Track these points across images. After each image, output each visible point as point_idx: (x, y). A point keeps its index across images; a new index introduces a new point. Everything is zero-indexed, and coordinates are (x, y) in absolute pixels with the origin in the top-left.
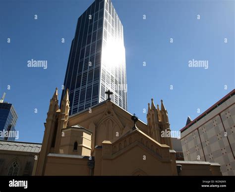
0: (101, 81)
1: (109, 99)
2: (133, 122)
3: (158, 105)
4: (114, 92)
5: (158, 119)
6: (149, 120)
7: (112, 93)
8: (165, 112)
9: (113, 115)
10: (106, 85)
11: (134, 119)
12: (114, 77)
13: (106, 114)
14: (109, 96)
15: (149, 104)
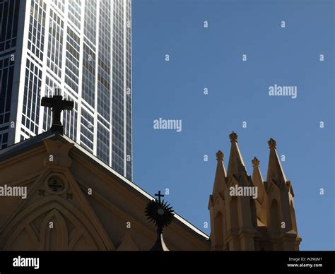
0: (25, 49)
1: (57, 128)
2: (153, 224)
3: (256, 162)
4: (79, 100)
5: (254, 218)
6: (217, 219)
7: (69, 105)
8: (285, 188)
9: (70, 196)
10: (44, 69)
11: (159, 214)
12: (82, 36)
13: (42, 192)
14: (57, 117)
15: (220, 155)
